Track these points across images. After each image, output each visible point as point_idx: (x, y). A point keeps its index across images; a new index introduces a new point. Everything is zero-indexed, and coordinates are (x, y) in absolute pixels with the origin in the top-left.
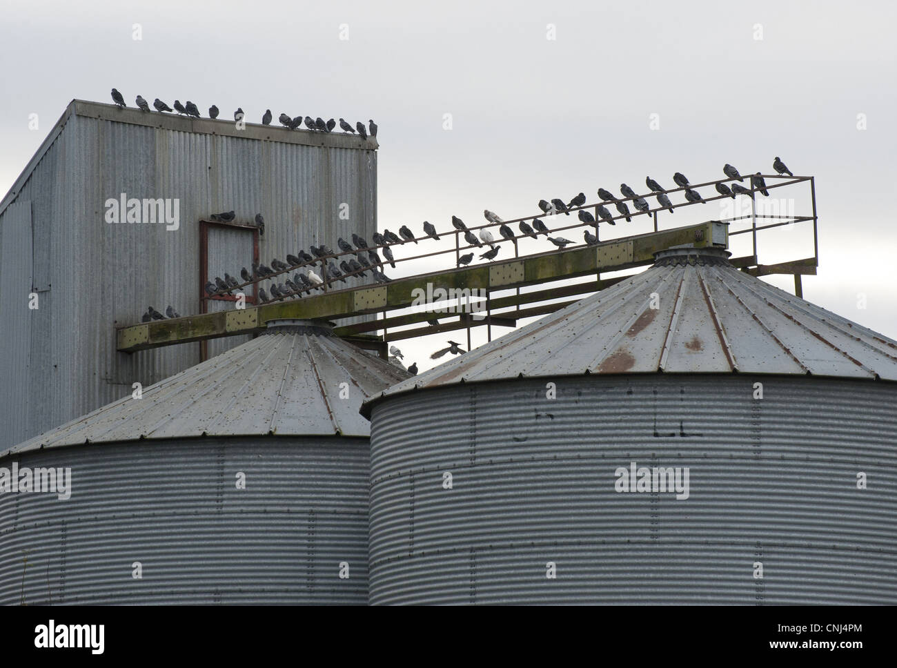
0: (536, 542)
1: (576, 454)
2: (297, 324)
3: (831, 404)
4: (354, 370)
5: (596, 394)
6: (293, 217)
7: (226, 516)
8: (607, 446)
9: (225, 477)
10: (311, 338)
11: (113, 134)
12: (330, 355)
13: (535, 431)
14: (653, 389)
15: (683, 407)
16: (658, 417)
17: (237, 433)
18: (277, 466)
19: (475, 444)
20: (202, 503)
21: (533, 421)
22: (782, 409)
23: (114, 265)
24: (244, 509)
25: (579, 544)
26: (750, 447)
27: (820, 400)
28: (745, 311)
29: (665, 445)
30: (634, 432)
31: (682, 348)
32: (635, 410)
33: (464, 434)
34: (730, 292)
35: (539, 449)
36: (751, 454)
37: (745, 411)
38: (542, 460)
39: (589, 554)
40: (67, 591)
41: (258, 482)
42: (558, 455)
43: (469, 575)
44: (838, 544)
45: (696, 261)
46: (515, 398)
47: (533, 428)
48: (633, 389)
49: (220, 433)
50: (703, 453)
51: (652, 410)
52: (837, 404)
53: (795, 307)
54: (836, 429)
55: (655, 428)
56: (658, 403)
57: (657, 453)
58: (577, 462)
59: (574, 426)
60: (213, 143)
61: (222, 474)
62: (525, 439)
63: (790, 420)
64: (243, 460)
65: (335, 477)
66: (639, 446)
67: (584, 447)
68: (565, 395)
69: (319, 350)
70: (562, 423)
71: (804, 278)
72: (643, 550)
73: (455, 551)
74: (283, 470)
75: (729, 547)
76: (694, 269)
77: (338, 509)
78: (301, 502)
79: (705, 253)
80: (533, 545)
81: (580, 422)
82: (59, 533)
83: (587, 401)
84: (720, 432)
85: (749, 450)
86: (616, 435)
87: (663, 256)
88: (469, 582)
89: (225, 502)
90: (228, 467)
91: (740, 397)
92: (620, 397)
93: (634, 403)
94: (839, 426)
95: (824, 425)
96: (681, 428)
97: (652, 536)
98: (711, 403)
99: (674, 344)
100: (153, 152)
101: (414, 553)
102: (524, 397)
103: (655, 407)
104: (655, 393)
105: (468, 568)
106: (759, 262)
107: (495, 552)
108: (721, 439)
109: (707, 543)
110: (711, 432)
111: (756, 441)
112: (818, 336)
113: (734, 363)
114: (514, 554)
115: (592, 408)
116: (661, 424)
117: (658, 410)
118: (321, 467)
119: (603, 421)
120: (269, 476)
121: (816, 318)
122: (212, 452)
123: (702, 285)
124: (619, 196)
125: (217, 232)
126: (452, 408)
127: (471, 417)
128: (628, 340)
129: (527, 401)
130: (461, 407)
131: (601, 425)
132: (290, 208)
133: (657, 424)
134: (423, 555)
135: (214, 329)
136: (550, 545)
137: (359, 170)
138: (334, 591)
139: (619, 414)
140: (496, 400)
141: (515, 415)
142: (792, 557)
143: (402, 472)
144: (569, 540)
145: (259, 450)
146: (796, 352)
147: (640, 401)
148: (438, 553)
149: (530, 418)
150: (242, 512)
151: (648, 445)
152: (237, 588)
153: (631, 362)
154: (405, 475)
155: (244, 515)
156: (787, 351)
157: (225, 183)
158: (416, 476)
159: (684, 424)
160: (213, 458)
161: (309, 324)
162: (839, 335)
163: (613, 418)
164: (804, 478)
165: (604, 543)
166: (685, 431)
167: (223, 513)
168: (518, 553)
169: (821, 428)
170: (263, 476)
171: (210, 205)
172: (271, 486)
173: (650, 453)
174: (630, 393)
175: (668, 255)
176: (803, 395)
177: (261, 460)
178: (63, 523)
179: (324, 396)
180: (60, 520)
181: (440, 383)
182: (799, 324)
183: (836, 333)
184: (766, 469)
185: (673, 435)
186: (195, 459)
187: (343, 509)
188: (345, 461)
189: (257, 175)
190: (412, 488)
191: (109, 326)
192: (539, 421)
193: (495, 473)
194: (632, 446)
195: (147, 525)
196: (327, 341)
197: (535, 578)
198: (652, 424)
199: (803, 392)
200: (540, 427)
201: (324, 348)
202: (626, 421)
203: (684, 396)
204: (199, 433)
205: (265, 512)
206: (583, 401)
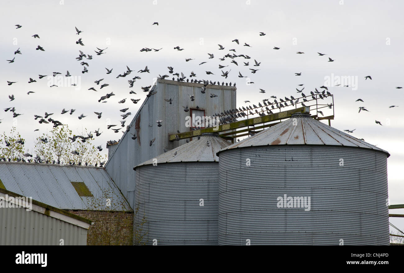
0: (256, 188)
1: (266, 165)
2: (209, 134)
3: (331, 152)
4: (222, 145)
5: (271, 150)
6: (214, 107)
7: (187, 182)
8: (273, 163)
9: (187, 172)
10: (212, 137)
11: (168, 87)
12: (216, 141)
13: (256, 160)
14: (285, 149)
15: (293, 153)
16: (286, 156)
17: (189, 161)
18: (200, 169)
19: (241, 163)
20: (181, 179)
21: (255, 157)
22: (318, 153)
23: (168, 120)
24: (192, 180)
25: (267, 188)
26: (310, 163)
27: (328, 151)
28: (312, 129)
29: (288, 163)
30: (280, 160)
31: (293, 138)
32: (280, 154)
33: (238, 161)
34: (309, 124)
35: (257, 164)
36: (310, 165)
37: (308, 154)
38: (257, 167)
39: (269, 191)
40: (150, 200)
41: (195, 173)
42: (261, 166)
43: (240, 196)
44: (332, 188)
45: (301, 116)
46: (251, 151)
47: (255, 159)
48: (280, 149)
49: (185, 161)
50: (298, 165)
51: (285, 154)
52: (332, 152)
53: (325, 128)
54: (332, 159)
55: (285, 159)
56: (286, 152)
57: (286, 165)
58: (266, 167)
59: (265, 158)
60: (194, 89)
61: (186, 171)
62: (253, 162)
63: (320, 156)
64: (191, 168)
65: (214, 172)
66: (281, 163)
67: (268, 164)
68: (263, 151)
69: (214, 140)
70: (262, 158)
71: (331, 120)
72: (282, 190)
73: (236, 190)
74: (201, 170)
75: (304, 189)
76: (301, 118)
77: (215, 180)
78: (206, 178)
79: (304, 114)
80: (255, 189)
81: (267, 157)
82: (148, 186)
83: (268, 152)
84: (302, 159)
85: (309, 164)
86: (276, 161)
87: (293, 115)
88: (240, 198)
89: (187, 178)
90: (188, 169)
91: (307, 151)
92: (277, 151)
93: (280, 152)
94: (333, 158)
95: (329, 157)
96: (292, 159)
97: (285, 186)
98: (300, 152)
99: (291, 137)
100: (178, 91)
101: (227, 191)
102: (253, 151)
103: (285, 153)
104: (285, 150)
105: (240, 194)
106: (318, 117)
107: (246, 190)
108: (302, 161)
109: (298, 188)
110: (300, 159)
111: (311, 162)
112: (329, 135)
113: (306, 142)
114: (250, 191)
115: (269, 154)
116: (287, 158)
117: (286, 154)
118: (211, 169)
119: (272, 157)
120: (197, 172)
121: (330, 130)
122: (184, 166)
123: (302, 122)
124: (285, 100)
125: (194, 111)
126: (236, 154)
127: (240, 156)
128: (280, 137)
129: (254, 152)
130: (238, 154)
131: (272, 158)
132: (213, 105)
133: (286, 158)
134: (229, 191)
135: (191, 135)
136: (259, 188)
137: (232, 95)
138: (214, 201)
139: (276, 155)
140: (246, 152)
141: (251, 156)
142: (320, 191)
143: (224, 170)
144: (264, 187)
145: (195, 165)
146: (323, 139)
147: (282, 152)
148: (233, 191)
149: (255, 156)
150: (191, 181)
151: (284, 163)
152: (190, 200)
153: (280, 142)
154: (225, 171)
155: (191, 182)
156: (320, 139)
157: (197, 99)
158: (228, 171)
159: (293, 158)
160: (184, 167)
161: (212, 134)
162: (335, 134)
163: (275, 156)
164: (323, 171)
165: (272, 188)
166: (293, 159)
167: (186, 181)
168: (251, 191)
169: (328, 158)
170: (196, 172)
171: (193, 104)
172: (198, 174)
173: (284, 165)
174: (279, 150)
175: (295, 115)
176: (324, 150)
177: (196, 168)
178: (149, 183)
179: (213, 152)
180: (148, 183)
181: (232, 148)
182: (325, 132)
183: (334, 134)
184: (314, 169)
185: (290, 160)
186: (179, 167)
187: (216, 180)
188: (217, 168)
189: (205, 96)
190: (227, 174)
191: (167, 135)
192: (256, 157)
193: (246, 171)
194: (280, 163)
195: (168, 184)
196: (216, 138)
197: (255, 197)
198: (285, 158)
199: (323, 149)
200: (257, 159)
201: (215, 140)
202: (278, 157)
203: (293, 151)
204: (180, 161)
205: (197, 181)
206: (267, 152)
